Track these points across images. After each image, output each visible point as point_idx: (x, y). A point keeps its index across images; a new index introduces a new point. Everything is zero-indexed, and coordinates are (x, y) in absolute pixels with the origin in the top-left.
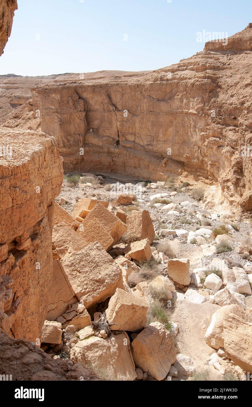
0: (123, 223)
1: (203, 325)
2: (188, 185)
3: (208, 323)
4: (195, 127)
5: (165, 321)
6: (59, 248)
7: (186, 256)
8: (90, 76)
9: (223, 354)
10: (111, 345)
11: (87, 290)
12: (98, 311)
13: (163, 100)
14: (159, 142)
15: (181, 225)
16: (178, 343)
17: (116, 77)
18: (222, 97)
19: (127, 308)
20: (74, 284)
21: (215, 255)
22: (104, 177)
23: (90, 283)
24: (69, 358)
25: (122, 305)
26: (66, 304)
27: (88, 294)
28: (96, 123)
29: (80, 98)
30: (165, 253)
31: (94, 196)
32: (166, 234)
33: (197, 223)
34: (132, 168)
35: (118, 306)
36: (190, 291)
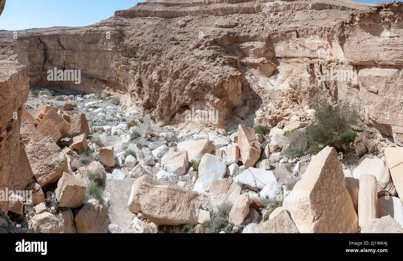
0: (67, 123)
1: (126, 196)
2: (110, 95)
3: (129, 194)
4: (112, 59)
5: (99, 197)
6: (24, 139)
7: (111, 145)
8: (48, 30)
9: (141, 216)
10: (59, 220)
11: (42, 172)
12: (49, 190)
13: (92, 43)
14: (90, 68)
15: (106, 123)
16: (109, 215)
17: (63, 30)
18: (126, 41)
19: (71, 188)
20: (33, 167)
21: (130, 141)
22: (55, 91)
23: (44, 168)
24: (28, 228)
25: (68, 186)
26: (27, 182)
27: (43, 176)
28: (50, 57)
29: (41, 42)
30: (97, 144)
31: (48, 103)
32: (97, 129)
33: (117, 121)
34: (73, 85)
35: (65, 186)
36: (115, 171)
